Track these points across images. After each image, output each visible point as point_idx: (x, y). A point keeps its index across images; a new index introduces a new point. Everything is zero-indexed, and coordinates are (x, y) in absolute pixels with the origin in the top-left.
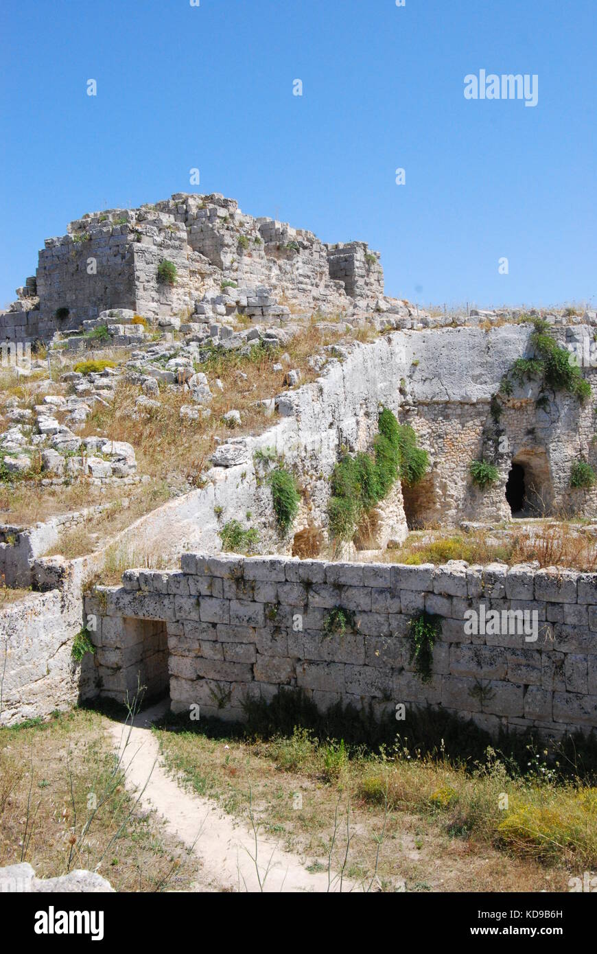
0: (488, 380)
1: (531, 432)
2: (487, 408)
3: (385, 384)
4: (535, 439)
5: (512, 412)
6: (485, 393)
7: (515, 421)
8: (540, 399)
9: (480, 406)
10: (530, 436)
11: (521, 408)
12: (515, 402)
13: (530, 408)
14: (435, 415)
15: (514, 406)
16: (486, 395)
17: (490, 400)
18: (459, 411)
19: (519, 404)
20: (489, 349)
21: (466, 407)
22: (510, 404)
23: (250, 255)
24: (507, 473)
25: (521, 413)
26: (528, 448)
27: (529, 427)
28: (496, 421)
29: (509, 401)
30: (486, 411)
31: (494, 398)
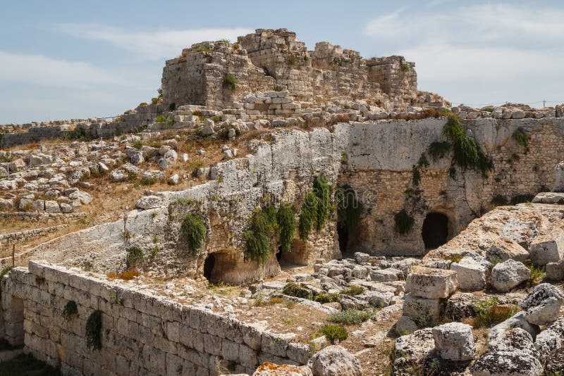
0: (411, 156)
1: (443, 193)
2: (410, 175)
3: (323, 158)
4: (446, 198)
5: (430, 178)
7: (432, 185)
9: (405, 173)
10: (443, 196)
11: (437, 176)
12: (432, 171)
13: (444, 176)
14: (371, 179)
15: (431, 173)
17: (412, 169)
18: (389, 177)
19: (435, 173)
21: (394, 174)
22: (428, 173)
23: (299, 69)
24: (422, 221)
25: (438, 179)
26: (441, 204)
27: (443, 189)
28: (416, 185)
29: (427, 171)
31: (415, 168)
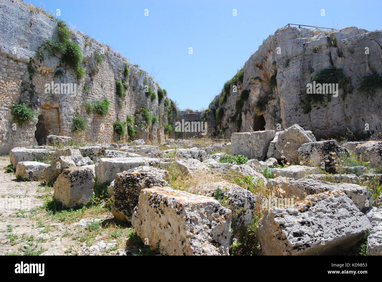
0: (28, 46)
2: (26, 66)
5: (40, 75)
6: (26, 55)
7: (41, 83)
8: (57, 71)
9: (21, 64)
11: (45, 74)
12: (44, 68)
13: (50, 76)
16: (27, 57)
17: (29, 61)
19: (45, 71)
20: (31, 24)
24: (37, 117)
25: (45, 78)
28: (31, 78)
29: (40, 66)
30: (25, 69)
31: (32, 61)
